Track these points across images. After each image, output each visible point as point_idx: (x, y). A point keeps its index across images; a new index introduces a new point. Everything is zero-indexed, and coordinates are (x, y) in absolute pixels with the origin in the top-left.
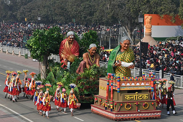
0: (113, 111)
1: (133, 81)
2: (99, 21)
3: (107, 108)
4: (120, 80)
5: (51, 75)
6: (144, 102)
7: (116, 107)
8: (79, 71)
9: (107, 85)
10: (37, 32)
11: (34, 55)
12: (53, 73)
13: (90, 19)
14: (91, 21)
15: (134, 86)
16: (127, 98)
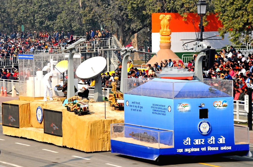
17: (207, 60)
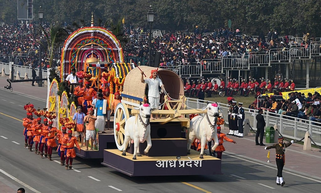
2: (285, 25)
13: (265, 20)
14: (267, 26)
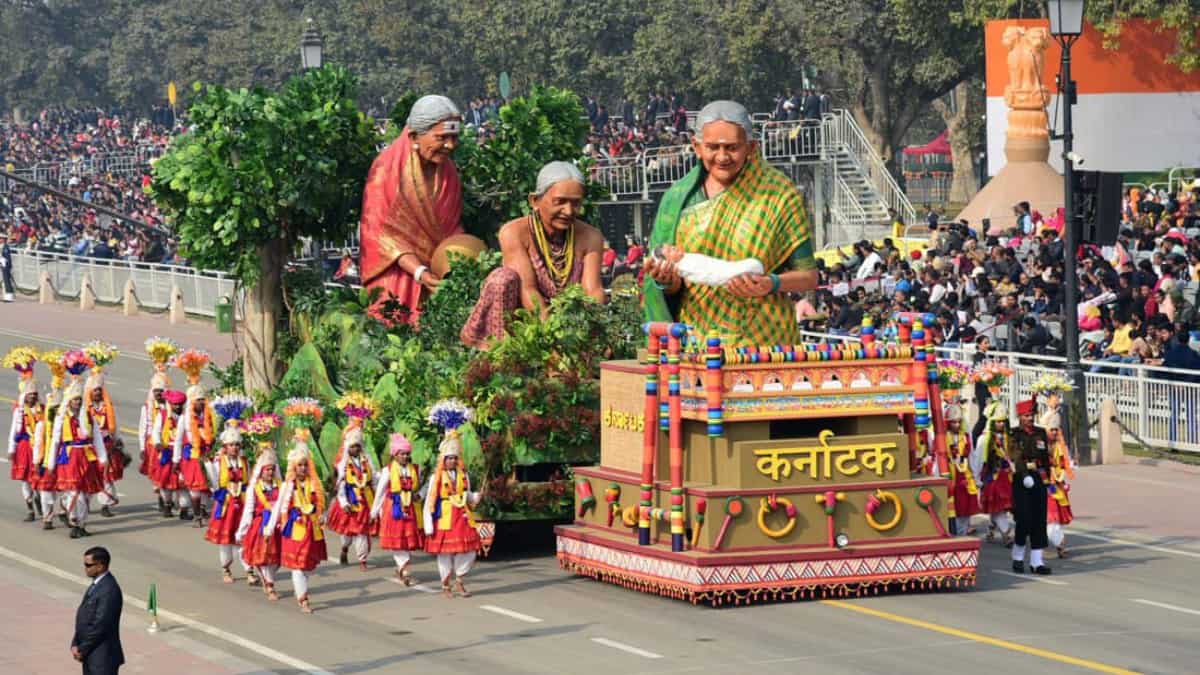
0: (689, 548)
1: (799, 365)
3: (653, 535)
4: (722, 361)
5: (306, 367)
6: (873, 488)
7: (701, 522)
8: (481, 331)
9: (649, 392)
10: (216, 107)
11: (197, 246)
12: (323, 353)
15: (806, 396)
16: (767, 465)
17: (1090, 214)
